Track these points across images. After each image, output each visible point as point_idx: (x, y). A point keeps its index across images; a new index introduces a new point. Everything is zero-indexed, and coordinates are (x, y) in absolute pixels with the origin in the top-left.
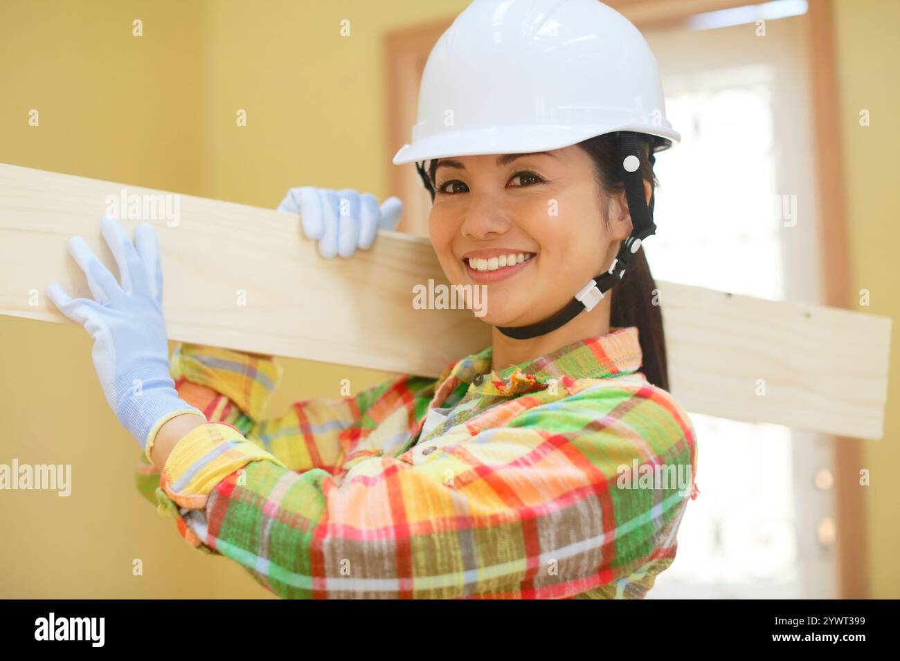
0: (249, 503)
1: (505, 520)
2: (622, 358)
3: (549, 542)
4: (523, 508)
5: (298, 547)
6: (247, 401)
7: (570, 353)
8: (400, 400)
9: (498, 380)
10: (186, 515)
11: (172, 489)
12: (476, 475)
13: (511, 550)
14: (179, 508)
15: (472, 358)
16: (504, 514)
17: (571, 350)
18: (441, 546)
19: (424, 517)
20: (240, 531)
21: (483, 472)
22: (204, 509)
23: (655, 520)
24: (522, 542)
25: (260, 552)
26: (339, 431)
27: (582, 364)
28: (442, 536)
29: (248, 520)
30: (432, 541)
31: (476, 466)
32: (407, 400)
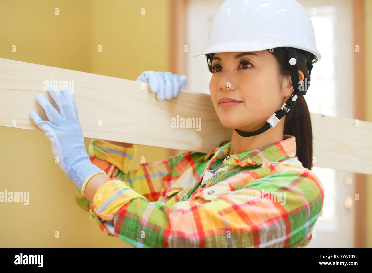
0: (134, 219)
1: (246, 231)
2: (290, 151)
3: (264, 239)
4: (253, 226)
5: (157, 239)
6: (123, 167)
7: (268, 149)
8: (189, 164)
9: (237, 159)
10: (103, 223)
11: (98, 212)
12: (233, 209)
13: (248, 243)
14: (100, 219)
15: (223, 148)
16: (245, 228)
17: (269, 147)
18: (218, 240)
19: (211, 228)
20: (130, 231)
21: (236, 208)
22: (113, 221)
23: (306, 228)
24: (253, 240)
25: (139, 240)
26: (162, 178)
27: (273, 153)
28: (219, 236)
29: (134, 227)
30: (215, 239)
31: (233, 205)
32: (192, 164)
